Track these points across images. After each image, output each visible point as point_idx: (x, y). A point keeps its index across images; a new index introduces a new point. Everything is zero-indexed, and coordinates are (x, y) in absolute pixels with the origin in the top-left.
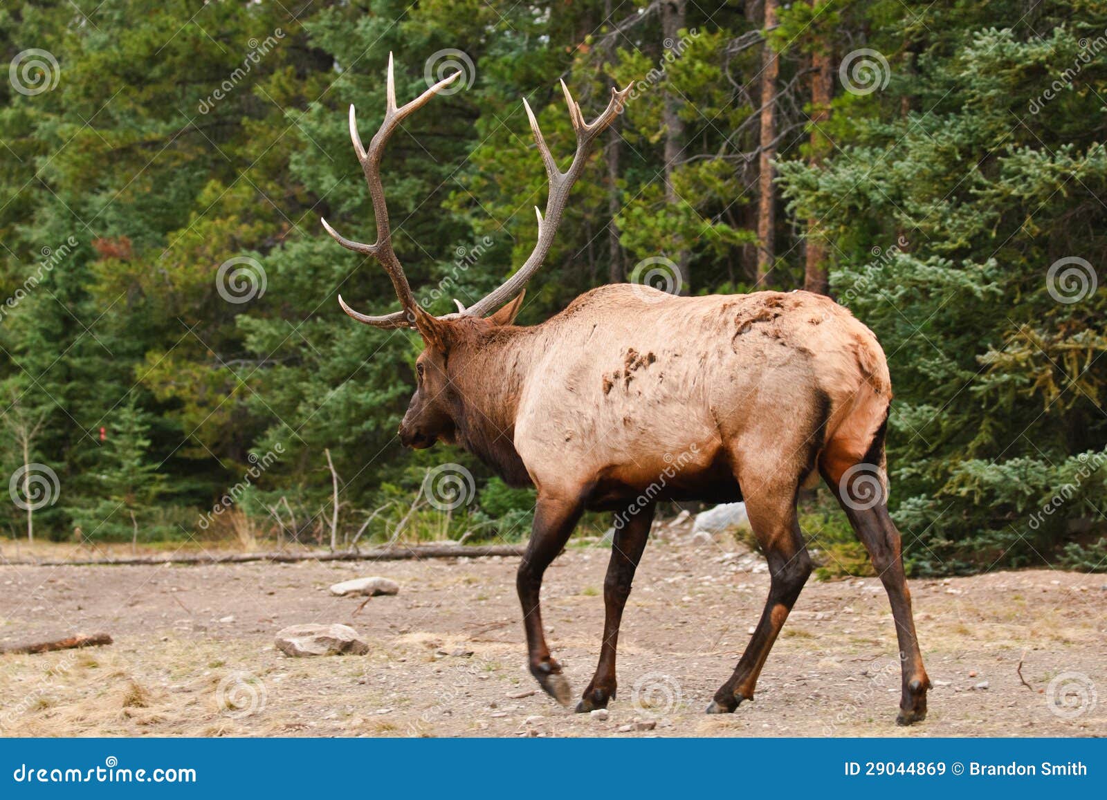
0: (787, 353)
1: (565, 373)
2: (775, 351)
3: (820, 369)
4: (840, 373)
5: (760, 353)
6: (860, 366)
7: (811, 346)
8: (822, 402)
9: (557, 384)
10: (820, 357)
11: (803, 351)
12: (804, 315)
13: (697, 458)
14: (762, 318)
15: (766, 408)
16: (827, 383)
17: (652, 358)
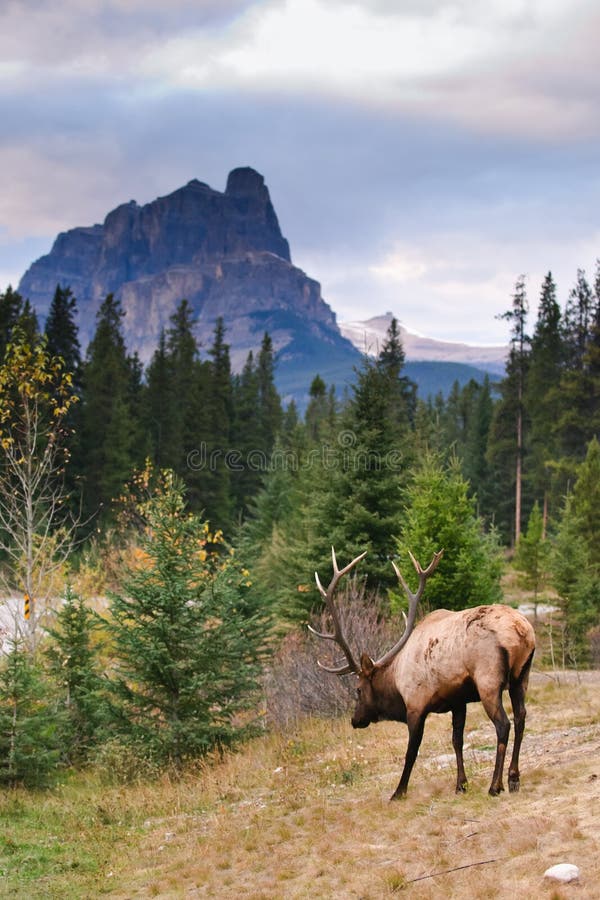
0: (486, 633)
1: (414, 655)
2: (482, 632)
3: (500, 638)
4: (509, 638)
5: (476, 634)
6: (518, 633)
7: (495, 628)
8: (503, 652)
9: (411, 660)
10: (500, 632)
11: (492, 631)
12: (494, 615)
13: (459, 681)
14: (477, 618)
15: (483, 657)
16: (504, 643)
17: (437, 641)
